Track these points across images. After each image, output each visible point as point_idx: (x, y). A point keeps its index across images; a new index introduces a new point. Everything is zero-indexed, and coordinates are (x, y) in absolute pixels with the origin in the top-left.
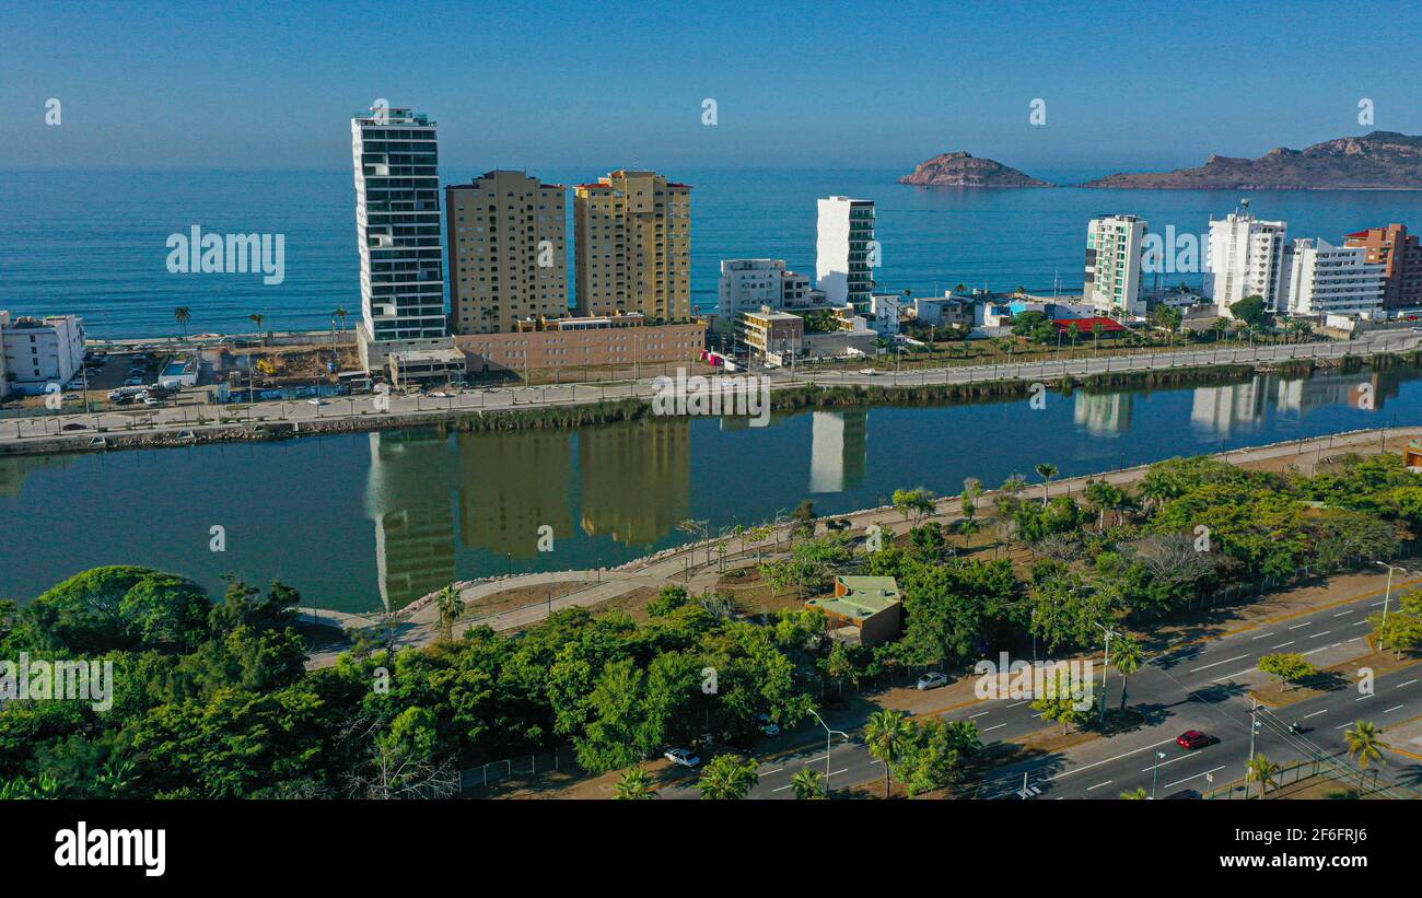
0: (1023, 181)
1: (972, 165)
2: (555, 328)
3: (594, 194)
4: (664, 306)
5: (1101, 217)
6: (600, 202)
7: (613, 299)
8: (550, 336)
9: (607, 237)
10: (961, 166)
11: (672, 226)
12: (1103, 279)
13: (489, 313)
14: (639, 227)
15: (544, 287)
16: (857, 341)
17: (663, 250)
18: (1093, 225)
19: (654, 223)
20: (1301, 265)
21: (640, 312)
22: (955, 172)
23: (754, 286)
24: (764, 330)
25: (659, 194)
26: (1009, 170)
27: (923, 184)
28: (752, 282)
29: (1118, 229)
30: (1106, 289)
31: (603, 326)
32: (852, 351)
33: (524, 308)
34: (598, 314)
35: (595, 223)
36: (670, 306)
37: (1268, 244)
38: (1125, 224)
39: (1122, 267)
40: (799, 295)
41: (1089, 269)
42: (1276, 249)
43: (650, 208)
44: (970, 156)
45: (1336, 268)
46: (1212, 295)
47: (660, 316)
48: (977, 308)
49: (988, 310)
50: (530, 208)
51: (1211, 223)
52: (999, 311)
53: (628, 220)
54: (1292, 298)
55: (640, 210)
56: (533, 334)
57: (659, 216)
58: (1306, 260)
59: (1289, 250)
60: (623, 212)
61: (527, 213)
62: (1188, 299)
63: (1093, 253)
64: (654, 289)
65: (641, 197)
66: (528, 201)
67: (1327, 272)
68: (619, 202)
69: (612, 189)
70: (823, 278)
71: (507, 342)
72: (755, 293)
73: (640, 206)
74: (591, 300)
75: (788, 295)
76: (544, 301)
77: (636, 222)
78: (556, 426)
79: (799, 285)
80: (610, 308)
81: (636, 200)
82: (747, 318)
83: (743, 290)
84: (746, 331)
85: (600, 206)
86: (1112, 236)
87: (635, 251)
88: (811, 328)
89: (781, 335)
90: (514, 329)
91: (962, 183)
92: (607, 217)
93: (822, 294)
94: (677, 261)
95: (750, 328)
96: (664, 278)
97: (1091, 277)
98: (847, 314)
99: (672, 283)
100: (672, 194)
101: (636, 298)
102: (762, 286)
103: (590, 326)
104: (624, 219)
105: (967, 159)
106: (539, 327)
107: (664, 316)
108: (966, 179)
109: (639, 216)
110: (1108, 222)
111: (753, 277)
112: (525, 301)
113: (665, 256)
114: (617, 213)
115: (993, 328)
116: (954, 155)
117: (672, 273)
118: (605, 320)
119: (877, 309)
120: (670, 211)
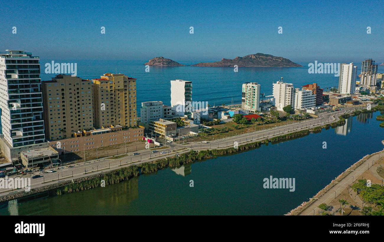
0: (178, 65)
1: (164, 60)
2: (89, 134)
3: (102, 83)
4: (128, 122)
5: (247, 83)
6: (104, 85)
7: (110, 121)
8: (88, 137)
9: (107, 98)
10: (161, 60)
11: (130, 93)
12: (248, 101)
13: (62, 130)
14: (119, 94)
15: (84, 119)
16: (193, 130)
17: (127, 101)
18: (244, 86)
19: (124, 92)
20: (298, 96)
21: (120, 124)
22: (160, 62)
23: (154, 111)
24: (165, 128)
25: (125, 82)
26: (174, 62)
27: (151, 65)
28: (154, 110)
29: (252, 87)
30: (249, 104)
31: (108, 132)
32: (192, 133)
33: (76, 127)
34: (105, 127)
35: (103, 93)
36: (130, 121)
37: (290, 90)
38: (254, 85)
39: (254, 98)
40: (168, 113)
41: (243, 98)
42: (292, 91)
43: (122, 87)
44: (163, 58)
45: (306, 96)
46: (275, 104)
47: (126, 126)
48: (219, 113)
49: (223, 114)
50: (78, 89)
51: (273, 84)
52: (226, 114)
53: (115, 92)
54: (296, 105)
55: (119, 88)
56: (81, 138)
57: (126, 90)
58: (299, 94)
59: (295, 92)
60: (113, 89)
61: (77, 91)
62: (269, 106)
63: (244, 94)
64: (124, 116)
65: (119, 83)
66: (77, 87)
67: (305, 96)
68: (111, 85)
69: (109, 81)
70: (174, 106)
71: (71, 142)
72: (155, 114)
73: (119, 86)
74: (101, 122)
75: (165, 113)
76: (84, 124)
77: (117, 92)
79: (168, 110)
80: (108, 124)
81: (117, 84)
82: (155, 123)
83: (151, 113)
84: (155, 128)
85: (104, 88)
86: (251, 89)
87: (117, 103)
88: (178, 126)
89: (170, 130)
90: (73, 136)
91: (162, 65)
92: (107, 91)
93: (174, 112)
94: (132, 105)
95: (155, 126)
96: (127, 112)
97: (244, 101)
98: (186, 119)
99: (130, 113)
100: (130, 82)
101: (118, 120)
102: (157, 111)
103: (103, 133)
104: (113, 91)
105: (163, 59)
106: (83, 135)
107: (128, 125)
108: (163, 64)
109: (119, 90)
110: (248, 85)
111: (154, 108)
112: (76, 124)
113: (128, 104)
114: (111, 90)
115: (226, 120)
116: (159, 57)
117: (130, 110)
118: (108, 129)
119: (194, 116)
120: (129, 88)
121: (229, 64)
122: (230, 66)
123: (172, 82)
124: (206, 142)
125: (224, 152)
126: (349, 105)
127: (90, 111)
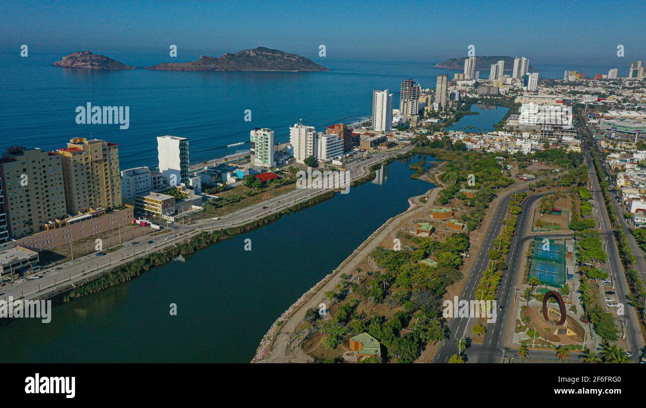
0: (121, 67)
1: (93, 58)
2: (64, 225)
3: (74, 155)
4: (111, 201)
5: (257, 129)
6: (77, 158)
7: (88, 203)
8: (64, 229)
9: (82, 174)
10: (88, 58)
11: (111, 164)
12: (259, 154)
13: (27, 223)
14: (97, 167)
15: (54, 204)
16: (196, 202)
17: (108, 175)
18: (252, 133)
19: (103, 164)
20: (321, 142)
21: (100, 206)
22: (84, 61)
23: (141, 182)
24: (161, 205)
25: (104, 150)
26: (113, 61)
27: (68, 67)
28: (140, 180)
29: (264, 135)
30: (261, 157)
31: (88, 218)
32: (195, 208)
33: (45, 217)
34: (84, 212)
35: (76, 168)
36: (113, 200)
37: (312, 136)
38: (266, 133)
39: (267, 149)
40: (159, 182)
41: (252, 150)
42: (314, 137)
43: (101, 157)
44: (92, 54)
45: (332, 143)
46: (293, 155)
47: (109, 206)
48: (223, 175)
49: (229, 175)
50: (44, 166)
51: (290, 128)
52: (233, 175)
53: (91, 164)
54: (319, 155)
55: (97, 159)
56: (55, 230)
57: (105, 160)
58: (323, 140)
59: (317, 137)
60: (89, 161)
61: (42, 170)
62: (286, 157)
63: (254, 143)
64: (106, 194)
65: (97, 153)
66: (42, 163)
67: (330, 143)
68: (86, 156)
69: (83, 151)
70: (163, 171)
71: (43, 237)
72: (141, 185)
73: (96, 157)
74: (77, 205)
75: (155, 183)
76: (55, 211)
77: (95, 164)
78: (120, 282)
79: (158, 178)
80: (86, 208)
81: (95, 154)
82: (144, 199)
83: (137, 185)
84: (145, 205)
85: (78, 160)
86: (262, 137)
87: (95, 179)
88: (177, 200)
89: (167, 206)
90: (42, 229)
91: (90, 67)
92: (82, 165)
93: (165, 179)
94: (115, 179)
95: (146, 203)
96: (109, 188)
97: (253, 153)
98: (184, 189)
99: (113, 190)
100: (110, 149)
101: (98, 200)
102: (144, 181)
103: (83, 220)
104: (90, 164)
105: (90, 55)
106: (57, 226)
107: (111, 206)
108: (92, 65)
109: (96, 162)
110: (259, 132)
111: (140, 178)
112: (45, 213)
113: (109, 179)
114: (86, 162)
115: (233, 183)
116: (83, 52)
117: (113, 186)
118: (88, 215)
119: (193, 184)
120: (110, 157)
121: (213, 66)
122: (215, 69)
123: (159, 139)
124: (216, 218)
125: (241, 230)
126: (383, 148)
127: (61, 193)
